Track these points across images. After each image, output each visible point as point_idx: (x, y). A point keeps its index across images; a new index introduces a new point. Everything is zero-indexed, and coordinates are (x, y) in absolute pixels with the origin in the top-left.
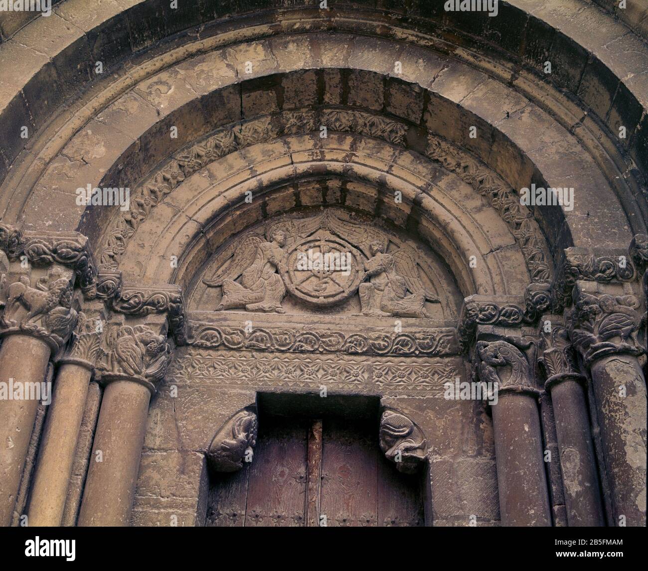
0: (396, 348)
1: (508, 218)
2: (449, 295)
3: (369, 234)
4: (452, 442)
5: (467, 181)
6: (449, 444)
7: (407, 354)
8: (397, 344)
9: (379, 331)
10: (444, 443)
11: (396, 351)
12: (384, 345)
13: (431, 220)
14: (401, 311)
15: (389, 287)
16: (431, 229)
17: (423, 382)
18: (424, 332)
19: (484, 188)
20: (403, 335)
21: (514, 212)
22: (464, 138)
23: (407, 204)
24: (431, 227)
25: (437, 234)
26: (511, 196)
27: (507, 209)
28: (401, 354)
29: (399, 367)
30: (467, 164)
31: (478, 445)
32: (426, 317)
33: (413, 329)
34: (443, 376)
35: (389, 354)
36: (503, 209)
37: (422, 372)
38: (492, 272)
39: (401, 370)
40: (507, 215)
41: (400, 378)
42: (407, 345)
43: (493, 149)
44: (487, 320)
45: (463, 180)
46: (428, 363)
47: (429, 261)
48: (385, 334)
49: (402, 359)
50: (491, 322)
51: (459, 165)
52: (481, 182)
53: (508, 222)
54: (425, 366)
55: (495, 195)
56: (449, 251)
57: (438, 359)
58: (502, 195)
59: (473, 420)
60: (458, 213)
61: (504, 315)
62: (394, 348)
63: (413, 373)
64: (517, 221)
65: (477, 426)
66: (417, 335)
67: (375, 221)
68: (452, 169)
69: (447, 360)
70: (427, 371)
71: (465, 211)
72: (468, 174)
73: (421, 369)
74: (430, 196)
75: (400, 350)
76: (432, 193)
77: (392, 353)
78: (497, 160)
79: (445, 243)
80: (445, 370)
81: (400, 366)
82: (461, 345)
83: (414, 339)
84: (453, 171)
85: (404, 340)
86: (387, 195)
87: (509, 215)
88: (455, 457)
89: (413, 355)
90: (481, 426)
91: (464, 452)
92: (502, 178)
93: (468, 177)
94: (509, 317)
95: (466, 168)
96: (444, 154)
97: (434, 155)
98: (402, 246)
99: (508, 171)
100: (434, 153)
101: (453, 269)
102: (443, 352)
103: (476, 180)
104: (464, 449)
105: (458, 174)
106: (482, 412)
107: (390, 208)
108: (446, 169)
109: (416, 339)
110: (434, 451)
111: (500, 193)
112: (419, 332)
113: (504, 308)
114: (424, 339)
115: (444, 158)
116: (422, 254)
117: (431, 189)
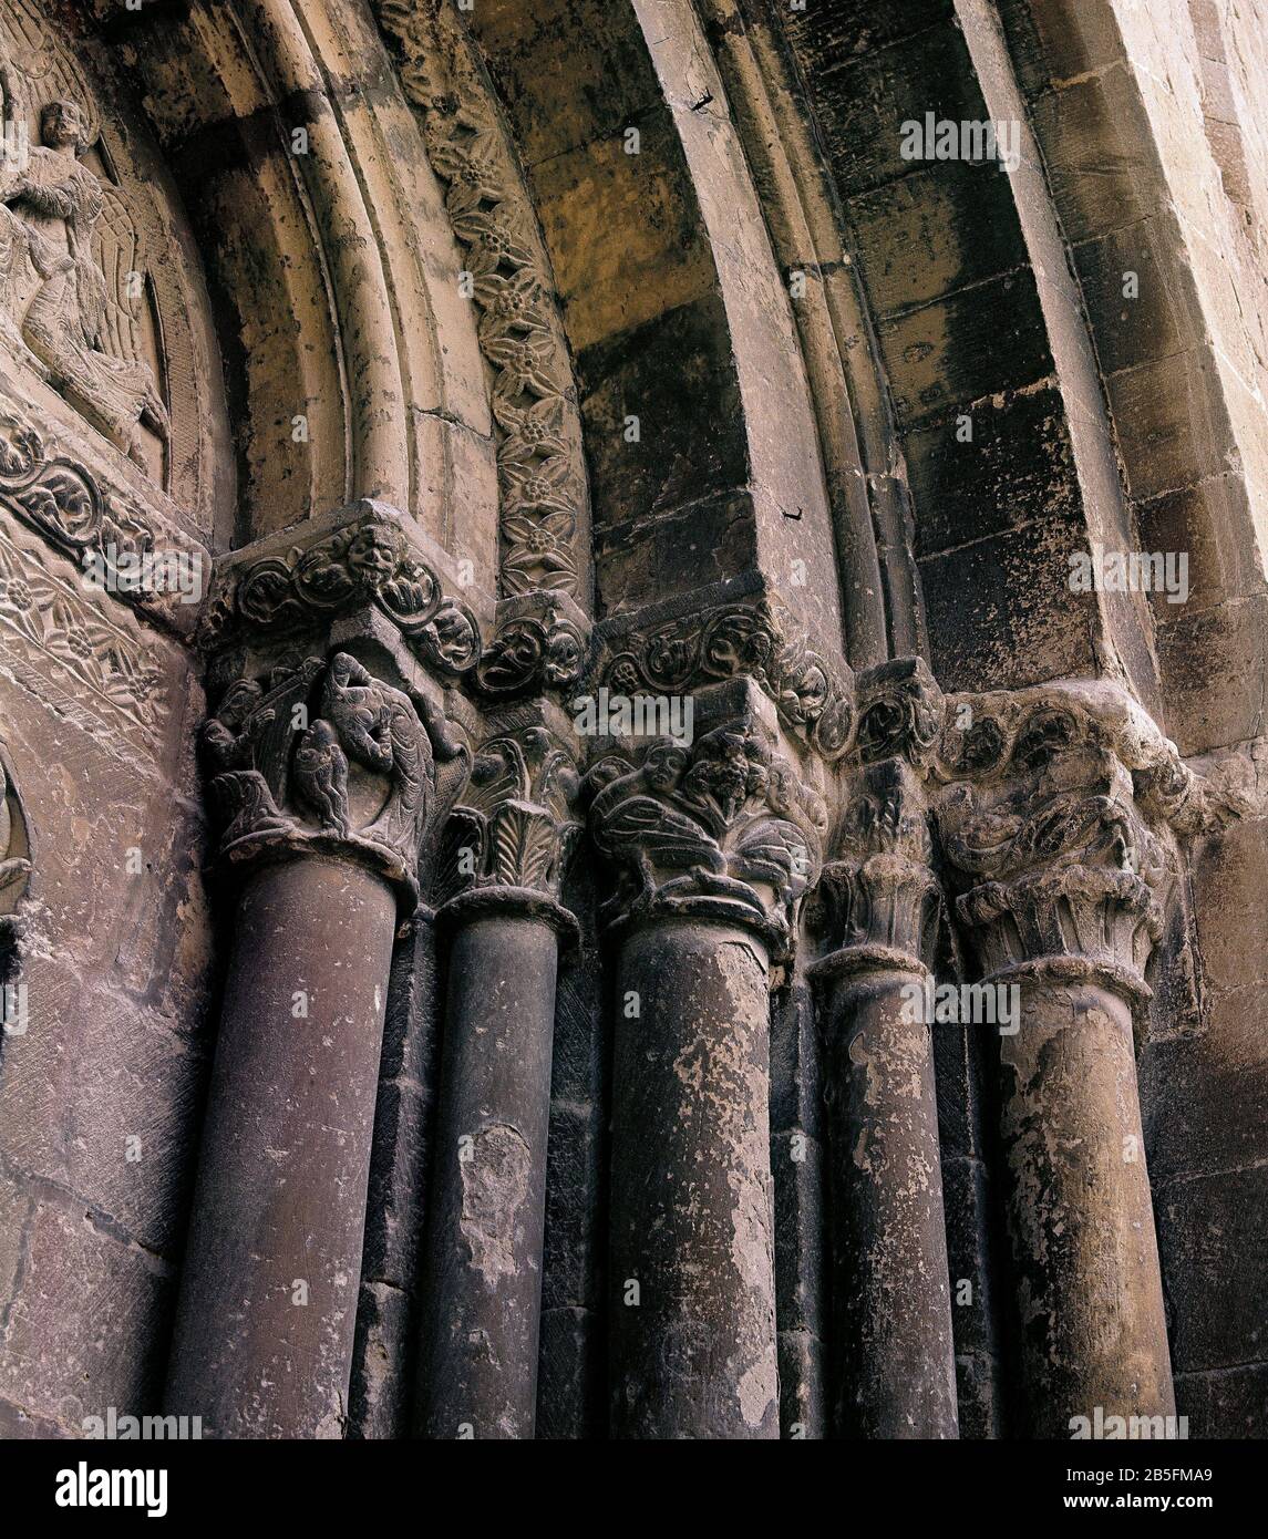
0: (42, 497)
1: (505, 355)
2: (208, 439)
3: (55, 68)
4: (97, 919)
5: (440, 168)
6: (86, 917)
7: (61, 537)
8: (50, 484)
9: (20, 402)
10: (75, 906)
11: (35, 506)
12: (15, 459)
13: (300, 187)
14: (79, 385)
15: (69, 280)
16: (275, 214)
17: (70, 661)
18: (136, 505)
19: (484, 224)
20: (76, 469)
21: (538, 354)
22: (523, 54)
23: (260, 87)
24: (278, 208)
25: (287, 240)
26: (547, 305)
27: (521, 334)
28: (45, 525)
29: (22, 565)
30: (476, 124)
31: (158, 966)
32: (132, 454)
33: (112, 475)
34: (123, 680)
35: (11, 500)
36: (507, 324)
37: (76, 627)
38: (421, 471)
39: (24, 578)
40: (509, 346)
41: (14, 601)
42: (74, 508)
43: (592, 147)
44: (396, 604)
45: (427, 152)
46: (100, 607)
47: (190, 295)
48: (31, 425)
49: (38, 543)
50: (405, 620)
51: (448, 106)
52: (488, 204)
53: (498, 368)
54: (90, 614)
55: (507, 269)
56: (296, 316)
57: (128, 614)
58: (528, 285)
59: (165, 875)
60: (391, 235)
61: (440, 624)
62: (35, 489)
63: (51, 609)
64: (534, 383)
65: (171, 903)
66: (114, 499)
67: (86, 44)
68: (421, 99)
69: (150, 636)
70: (91, 632)
71: (411, 242)
72: (462, 151)
73: (78, 618)
74: (340, 122)
75: (48, 510)
76: (348, 116)
77: (21, 502)
78: (575, 183)
79: (297, 285)
80: (136, 665)
81: (25, 560)
82: (215, 620)
83: (99, 505)
84: (419, 109)
85: (75, 489)
86: (216, 10)
87: (518, 350)
88: (91, 969)
89: (75, 553)
90: (180, 909)
91: (118, 966)
92: (543, 237)
93: (453, 160)
94: (446, 637)
95: (465, 131)
96: (427, 41)
97: (400, 19)
98: (128, 185)
99: (585, 238)
100: (406, 14)
101: (257, 375)
102: (155, 606)
103: (475, 187)
104: (123, 958)
105: (425, 128)
106: (191, 866)
107: (184, 49)
108: (400, 82)
109: (107, 509)
110: (41, 917)
111: (526, 274)
112: (123, 495)
113: (450, 605)
114: (125, 525)
115: (422, 52)
116: (178, 258)
117: (353, 106)
